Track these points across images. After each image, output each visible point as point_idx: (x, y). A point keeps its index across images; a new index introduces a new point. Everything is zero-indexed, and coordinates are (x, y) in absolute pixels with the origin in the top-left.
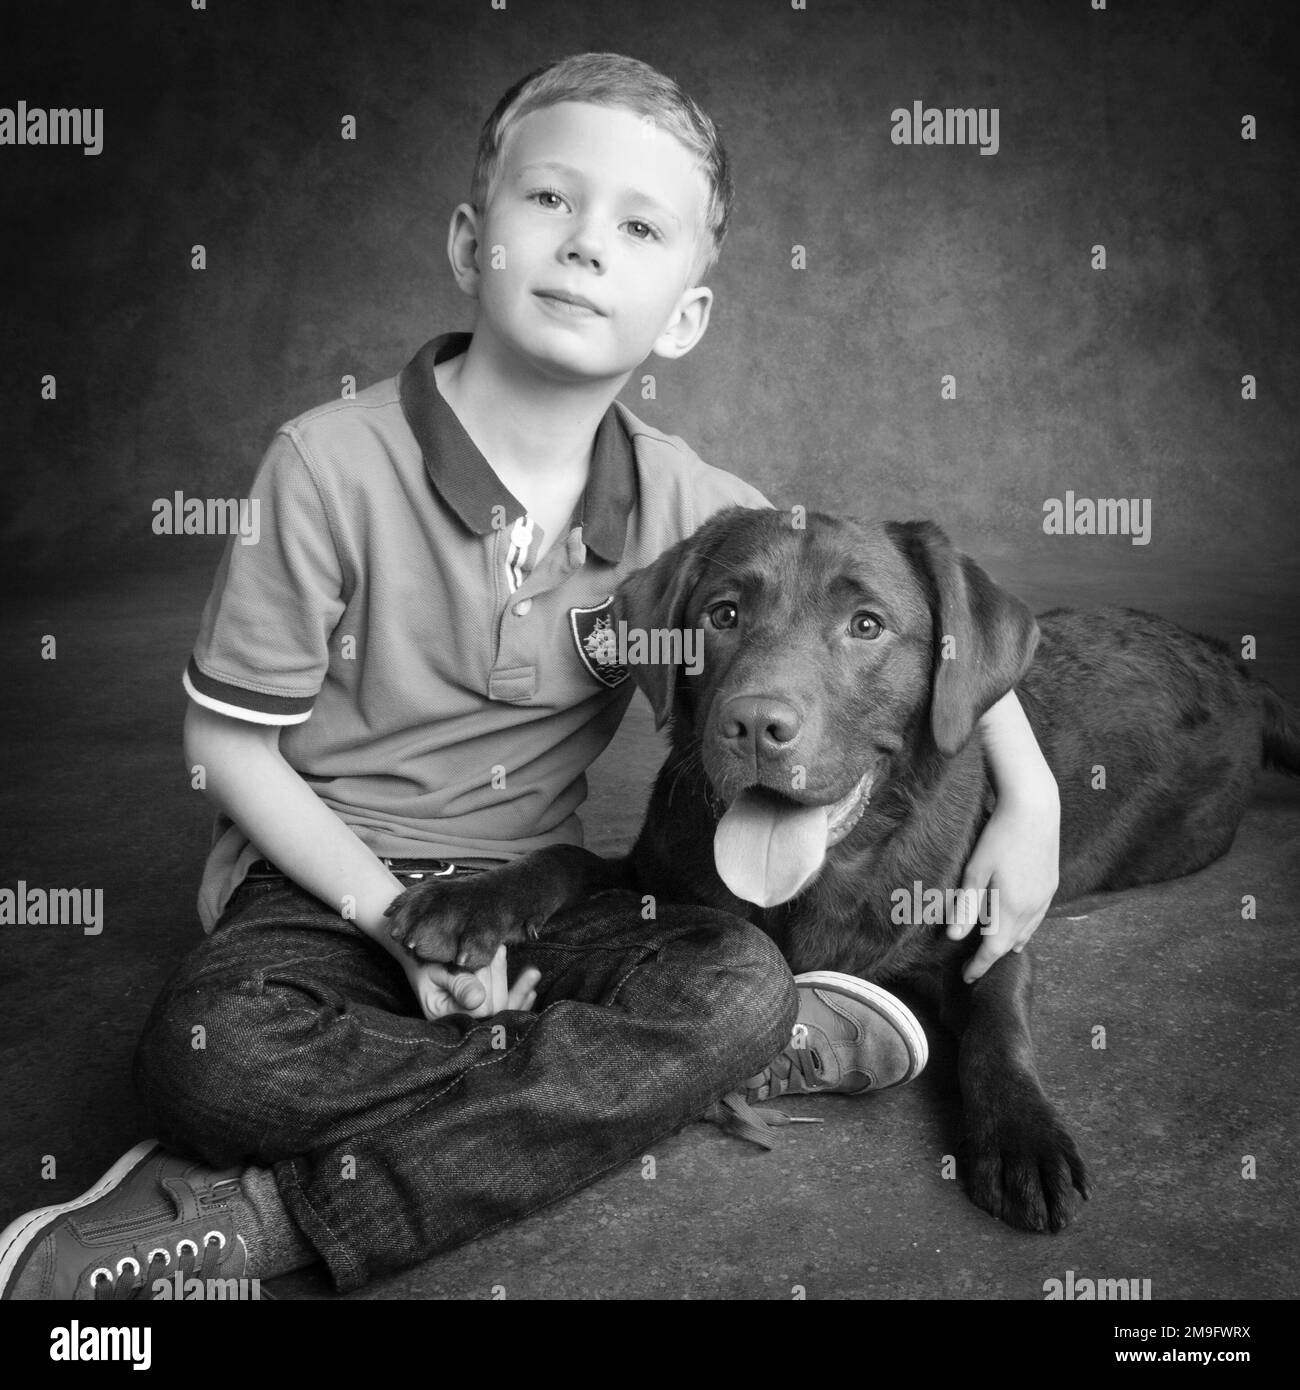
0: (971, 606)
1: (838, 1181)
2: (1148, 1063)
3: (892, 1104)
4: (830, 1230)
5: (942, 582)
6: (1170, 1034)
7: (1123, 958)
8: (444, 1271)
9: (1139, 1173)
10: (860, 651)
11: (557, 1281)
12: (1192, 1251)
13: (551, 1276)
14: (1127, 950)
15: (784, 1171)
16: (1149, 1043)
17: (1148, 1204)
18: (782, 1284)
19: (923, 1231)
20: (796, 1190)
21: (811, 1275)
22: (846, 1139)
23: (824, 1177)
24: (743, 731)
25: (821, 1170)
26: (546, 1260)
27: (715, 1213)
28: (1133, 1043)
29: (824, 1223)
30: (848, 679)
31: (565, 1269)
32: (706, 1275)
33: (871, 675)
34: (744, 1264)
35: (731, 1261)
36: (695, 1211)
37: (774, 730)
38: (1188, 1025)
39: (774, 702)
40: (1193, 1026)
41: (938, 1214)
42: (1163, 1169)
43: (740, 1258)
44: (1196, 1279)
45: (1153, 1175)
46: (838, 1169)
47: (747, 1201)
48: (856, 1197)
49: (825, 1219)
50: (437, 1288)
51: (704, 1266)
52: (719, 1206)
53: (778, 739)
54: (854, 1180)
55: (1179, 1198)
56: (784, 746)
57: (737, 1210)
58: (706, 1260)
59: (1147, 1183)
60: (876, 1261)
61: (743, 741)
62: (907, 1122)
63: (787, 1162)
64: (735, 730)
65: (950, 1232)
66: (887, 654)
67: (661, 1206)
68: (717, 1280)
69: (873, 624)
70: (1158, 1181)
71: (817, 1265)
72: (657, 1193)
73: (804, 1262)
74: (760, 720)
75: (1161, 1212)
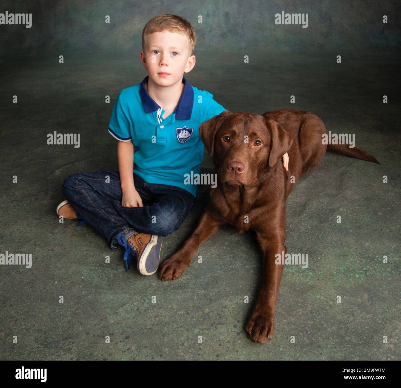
0: (278, 136)
1: (226, 270)
2: (295, 240)
3: (239, 250)
4: (224, 282)
5: (273, 130)
6: (301, 231)
7: (294, 208)
8: (149, 291)
9: (288, 269)
10: (255, 148)
11: (171, 294)
12: (294, 290)
13: (170, 292)
14: (296, 205)
15: (216, 267)
16: (296, 234)
17: (288, 278)
18: (214, 295)
19: (242, 283)
20: (218, 272)
21: (219, 293)
22: (229, 259)
23: (224, 269)
24: (233, 169)
25: (223, 267)
26: (169, 289)
27: (202, 277)
28: (292, 234)
29: (223, 280)
30: (253, 155)
31: (172, 291)
32: (199, 293)
33: (257, 153)
34: (206, 290)
35: (204, 290)
36: (198, 277)
37: (239, 169)
38: (305, 228)
39: (239, 163)
40: (306, 229)
41: (246, 279)
42: (292, 268)
43: (206, 289)
44: (294, 297)
45: (290, 270)
46: (227, 267)
47: (208, 274)
48: (230, 274)
49: (223, 279)
50: (148, 294)
51: (199, 291)
52: (202, 276)
53: (240, 171)
54: (230, 270)
55: (295, 276)
56: (241, 172)
57: (206, 277)
58: (200, 289)
59: (289, 272)
60: (232, 290)
61: (233, 171)
62: (242, 255)
63: (216, 265)
64: (231, 169)
65: (248, 283)
66: (260, 150)
67: (191, 275)
68: (201, 294)
69: (258, 142)
70: (291, 272)
71: (221, 291)
72: (190, 272)
73: (218, 290)
74: (236, 168)
75: (290, 279)
